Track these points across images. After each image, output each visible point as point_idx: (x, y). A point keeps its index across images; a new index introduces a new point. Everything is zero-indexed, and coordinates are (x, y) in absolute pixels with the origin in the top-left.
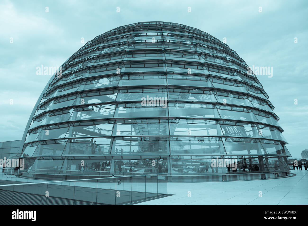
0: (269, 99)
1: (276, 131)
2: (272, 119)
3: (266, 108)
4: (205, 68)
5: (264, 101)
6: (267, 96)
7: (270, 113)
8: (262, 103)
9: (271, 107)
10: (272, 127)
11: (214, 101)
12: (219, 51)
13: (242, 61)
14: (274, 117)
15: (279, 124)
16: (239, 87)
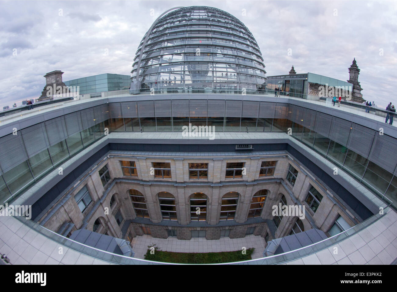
0: (262, 56)
1: (263, 73)
2: (262, 66)
3: (260, 60)
4: (232, 36)
5: (260, 57)
6: (261, 54)
7: (261, 63)
8: (258, 58)
9: (262, 60)
10: (261, 71)
11: (236, 54)
12: (240, 27)
13: (250, 33)
14: (263, 65)
15: (265, 69)
16: (248, 48)
